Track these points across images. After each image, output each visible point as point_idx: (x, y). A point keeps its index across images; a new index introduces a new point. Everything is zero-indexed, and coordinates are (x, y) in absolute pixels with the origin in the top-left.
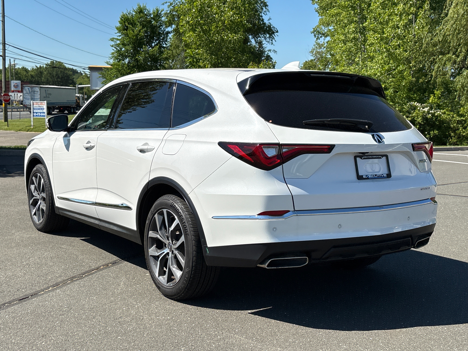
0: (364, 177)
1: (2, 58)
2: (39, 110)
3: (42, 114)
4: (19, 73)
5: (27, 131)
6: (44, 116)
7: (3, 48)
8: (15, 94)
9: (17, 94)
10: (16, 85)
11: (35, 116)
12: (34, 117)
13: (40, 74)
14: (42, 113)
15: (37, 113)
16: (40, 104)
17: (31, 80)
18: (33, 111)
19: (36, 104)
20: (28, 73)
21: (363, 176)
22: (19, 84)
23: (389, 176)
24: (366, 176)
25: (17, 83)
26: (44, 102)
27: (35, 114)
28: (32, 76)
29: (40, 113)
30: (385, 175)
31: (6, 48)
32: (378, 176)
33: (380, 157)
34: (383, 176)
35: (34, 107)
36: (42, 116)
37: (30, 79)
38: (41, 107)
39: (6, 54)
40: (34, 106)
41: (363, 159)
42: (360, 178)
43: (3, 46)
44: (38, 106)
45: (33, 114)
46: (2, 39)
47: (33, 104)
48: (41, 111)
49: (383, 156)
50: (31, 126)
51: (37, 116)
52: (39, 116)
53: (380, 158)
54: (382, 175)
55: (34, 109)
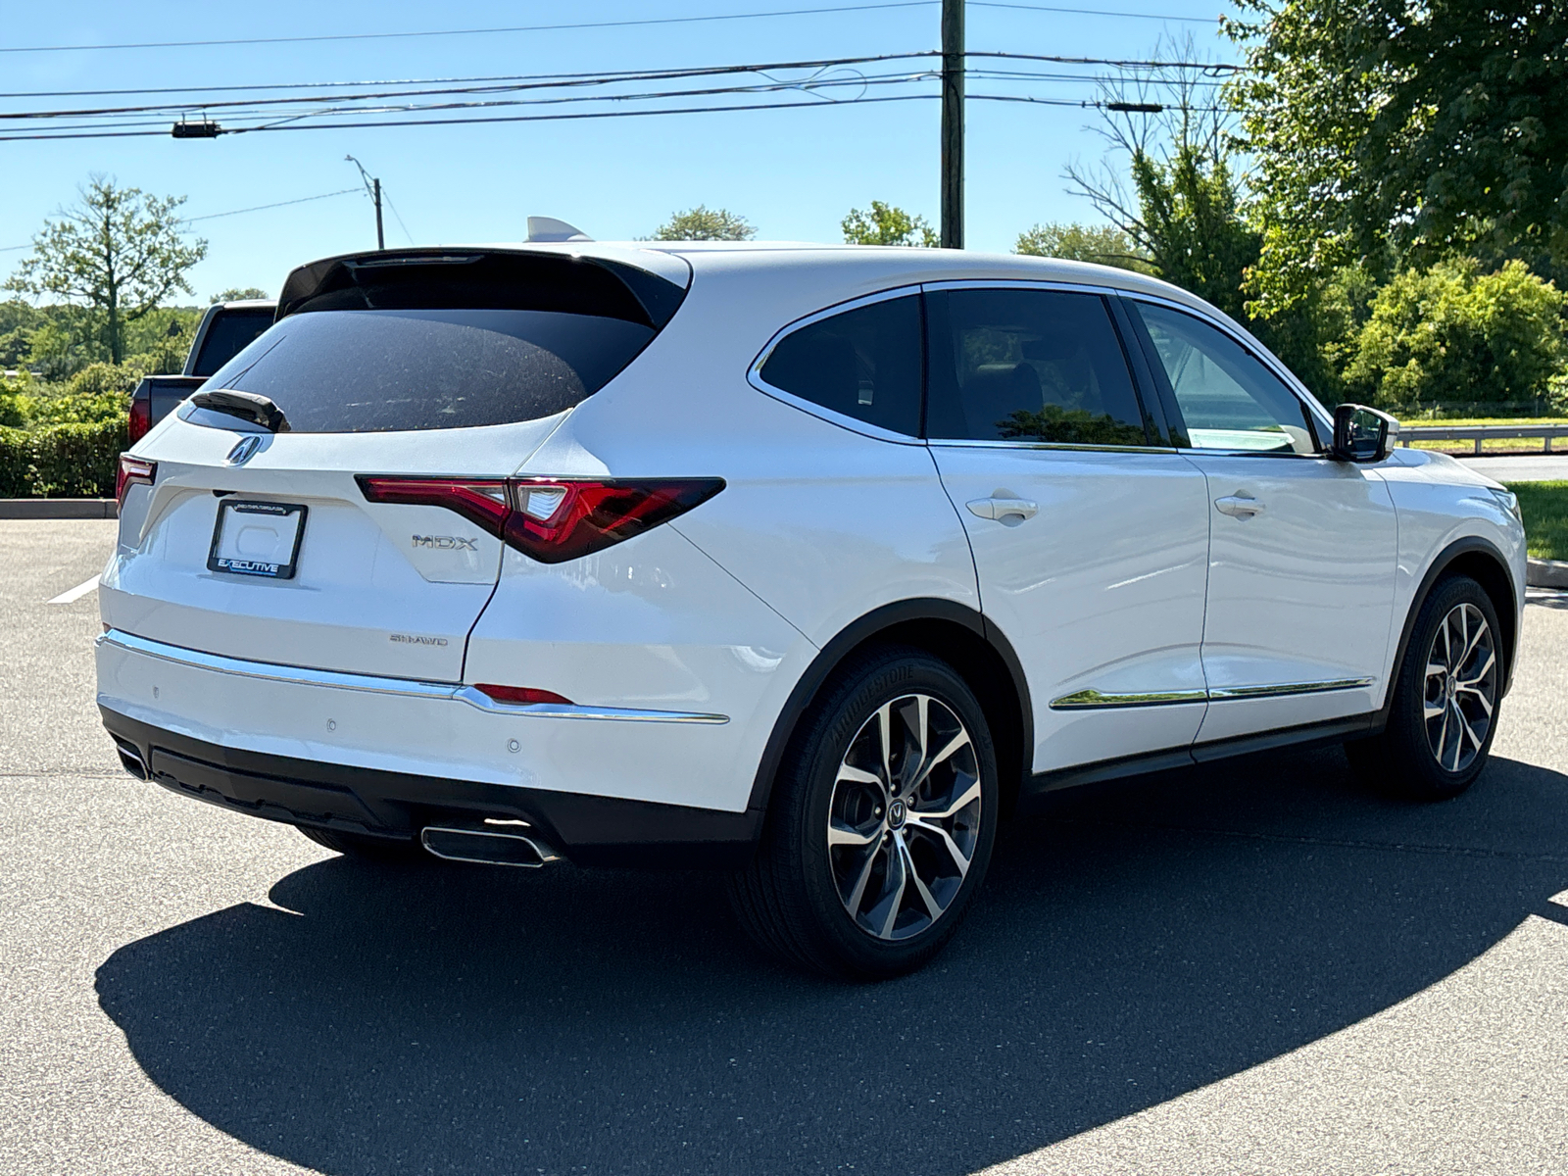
0: (224, 565)
21: (223, 560)
23: (289, 572)
24: (226, 563)
30: (274, 569)
32: (256, 566)
33: (281, 509)
34: (267, 569)
41: (243, 511)
42: (214, 564)
49: (289, 509)
53: (281, 513)
54: (268, 565)
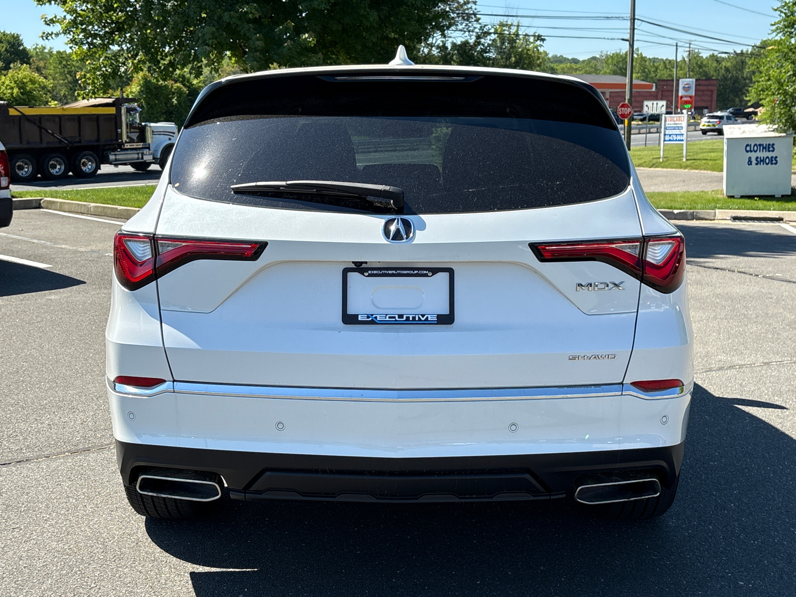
0: (359, 319)
1: (628, 43)
2: (674, 131)
3: (679, 138)
4: (705, 65)
5: (651, 167)
6: (683, 140)
7: (631, 26)
8: (653, 104)
9: (657, 104)
10: (687, 86)
11: (667, 141)
12: (665, 142)
13: (741, 64)
14: (679, 135)
15: (670, 135)
16: (677, 120)
17: (725, 75)
18: (665, 132)
19: (671, 121)
20: (720, 64)
21: (358, 315)
22: (693, 85)
23: (446, 319)
25: (690, 83)
26: (684, 117)
27: (667, 138)
28: (727, 70)
29: (676, 135)
31: (636, 27)
33: (425, 272)
35: (667, 126)
36: (679, 140)
37: (723, 75)
38: (678, 125)
39: (635, 36)
40: (667, 123)
41: (368, 276)
42: (349, 319)
43: (631, 23)
44: (673, 123)
45: (664, 138)
46: (630, 12)
47: (665, 121)
48: (677, 132)
49: (435, 271)
50: (660, 158)
51: (670, 140)
52: (674, 141)
53: (426, 275)
55: (666, 128)
